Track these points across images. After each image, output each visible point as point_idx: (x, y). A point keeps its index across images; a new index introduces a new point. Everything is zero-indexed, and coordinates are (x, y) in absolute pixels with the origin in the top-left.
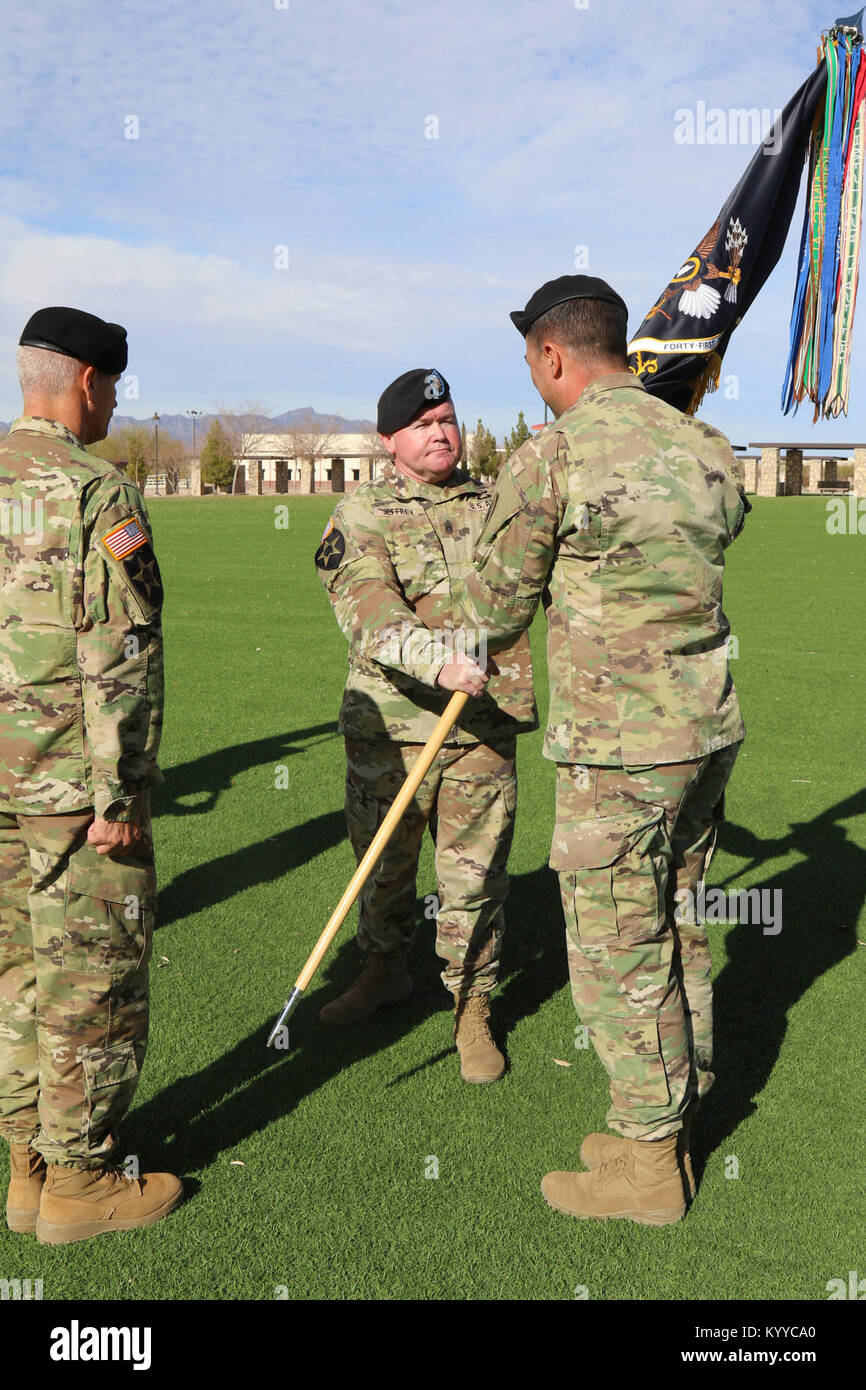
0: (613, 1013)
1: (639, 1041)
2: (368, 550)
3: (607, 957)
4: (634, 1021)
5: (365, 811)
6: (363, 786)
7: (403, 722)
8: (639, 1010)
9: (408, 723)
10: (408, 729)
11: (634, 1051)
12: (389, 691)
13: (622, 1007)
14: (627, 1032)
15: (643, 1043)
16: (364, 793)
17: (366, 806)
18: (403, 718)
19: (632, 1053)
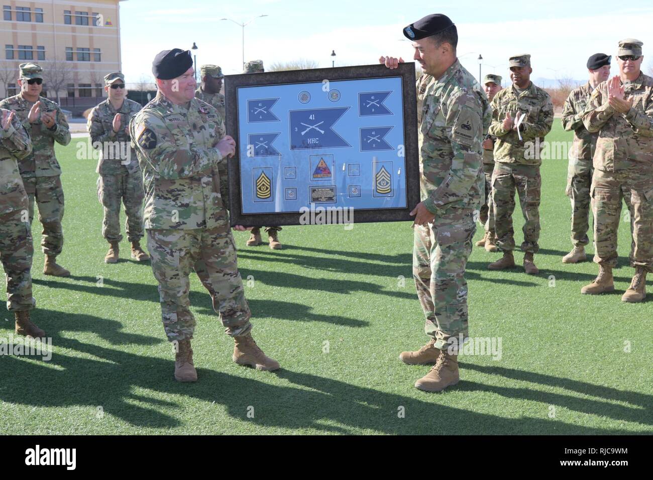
0: (452, 303)
1: (462, 312)
2: (166, 139)
3: (456, 279)
4: (460, 305)
5: (172, 258)
6: (170, 246)
7: (184, 220)
8: (461, 300)
9: (185, 221)
10: (186, 224)
11: (459, 317)
12: (176, 205)
13: (454, 300)
14: (457, 310)
15: (463, 313)
16: (171, 250)
17: (173, 256)
18: (184, 219)
19: (458, 318)
